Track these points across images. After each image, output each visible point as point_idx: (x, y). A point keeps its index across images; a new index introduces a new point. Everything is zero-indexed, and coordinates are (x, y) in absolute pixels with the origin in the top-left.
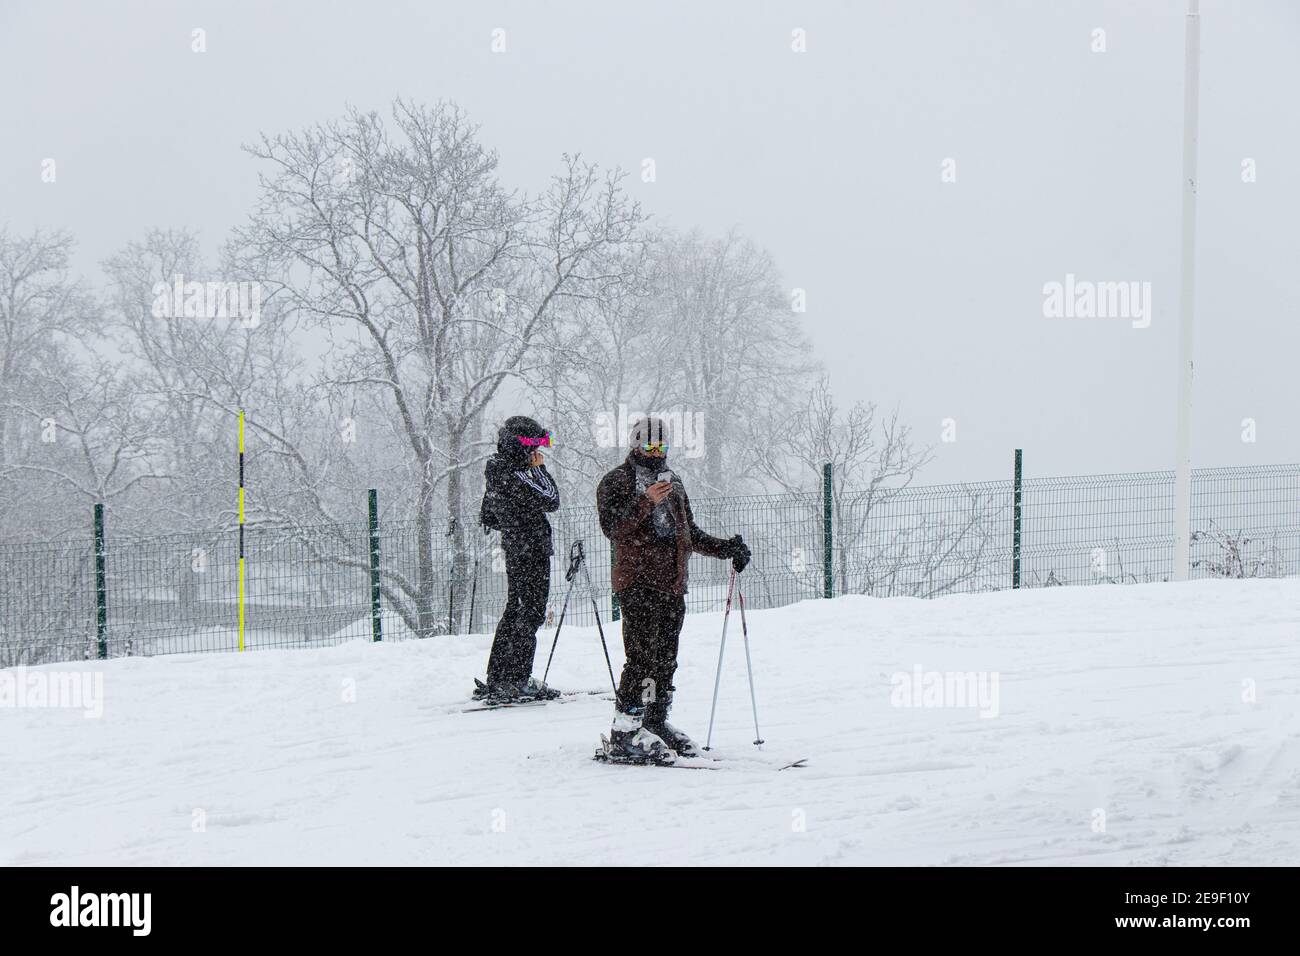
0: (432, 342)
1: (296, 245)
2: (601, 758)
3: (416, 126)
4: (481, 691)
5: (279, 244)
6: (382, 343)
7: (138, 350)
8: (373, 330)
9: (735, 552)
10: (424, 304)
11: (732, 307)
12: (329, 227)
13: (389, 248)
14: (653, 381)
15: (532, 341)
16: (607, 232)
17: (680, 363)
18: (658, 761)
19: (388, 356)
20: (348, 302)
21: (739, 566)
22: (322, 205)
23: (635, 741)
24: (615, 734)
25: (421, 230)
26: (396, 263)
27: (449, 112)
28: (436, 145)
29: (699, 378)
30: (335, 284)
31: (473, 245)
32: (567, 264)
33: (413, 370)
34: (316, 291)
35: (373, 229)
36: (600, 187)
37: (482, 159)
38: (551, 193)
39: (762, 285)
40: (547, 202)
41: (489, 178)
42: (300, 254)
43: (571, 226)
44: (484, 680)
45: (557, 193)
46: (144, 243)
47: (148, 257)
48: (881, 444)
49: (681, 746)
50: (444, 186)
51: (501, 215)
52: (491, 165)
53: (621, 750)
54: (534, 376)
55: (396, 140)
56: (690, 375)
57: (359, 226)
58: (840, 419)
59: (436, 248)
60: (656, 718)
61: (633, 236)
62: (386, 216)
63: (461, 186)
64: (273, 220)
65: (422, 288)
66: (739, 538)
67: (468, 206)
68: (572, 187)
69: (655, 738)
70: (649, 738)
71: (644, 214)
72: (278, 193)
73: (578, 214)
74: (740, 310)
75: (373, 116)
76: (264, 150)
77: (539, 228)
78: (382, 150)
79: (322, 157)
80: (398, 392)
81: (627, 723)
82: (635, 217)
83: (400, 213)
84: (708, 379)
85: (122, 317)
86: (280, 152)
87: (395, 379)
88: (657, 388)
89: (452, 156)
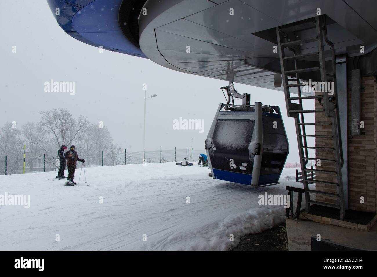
0: (63, 136)
1: (46, 124)
2: (65, 185)
3: (62, 111)
4: (57, 177)
5: (44, 124)
6: (56, 136)
7: (26, 137)
8: (55, 135)
9: (83, 161)
10: (62, 132)
11: (102, 133)
12: (50, 123)
13: (58, 125)
14: (92, 141)
15: (76, 136)
16: (85, 124)
17: (96, 139)
18: (72, 185)
19: (57, 138)
20: (52, 132)
21: (83, 162)
22: (49, 120)
23: (69, 183)
24: (67, 182)
25: (62, 123)
26: (59, 127)
27: (66, 109)
28: (64, 113)
29: (98, 141)
30: (50, 129)
31: (69, 125)
32: (80, 127)
33: (60, 140)
34: (48, 130)
35: (56, 123)
36: (84, 119)
37: (70, 115)
38: (78, 119)
39: (106, 130)
40: (78, 120)
41: (71, 117)
42: (46, 125)
43: (81, 123)
44: (57, 176)
45: (79, 119)
46: (27, 124)
47: (28, 126)
48: (118, 149)
49: (75, 183)
50: (65, 118)
51: (72, 122)
52: (71, 116)
53: (68, 184)
54: (76, 141)
55: (59, 112)
56: (97, 141)
57: (54, 122)
58: (114, 145)
59: (64, 125)
60: (72, 180)
61: (89, 124)
62: (58, 121)
63: (67, 118)
64: (43, 121)
65: (62, 130)
66: (83, 159)
67: (68, 120)
68: (81, 119)
69: (72, 182)
70: (71, 183)
71: (90, 122)
72: (43, 118)
73: (82, 122)
74: (103, 133)
75: (56, 110)
76: (42, 113)
77: (77, 123)
78: (57, 113)
79: (49, 114)
80: (58, 142)
81: (68, 181)
82: (89, 122)
83: (59, 121)
84: (99, 141)
85: (24, 133)
86: (44, 113)
87: (58, 141)
88: (93, 142)
89: (66, 114)
